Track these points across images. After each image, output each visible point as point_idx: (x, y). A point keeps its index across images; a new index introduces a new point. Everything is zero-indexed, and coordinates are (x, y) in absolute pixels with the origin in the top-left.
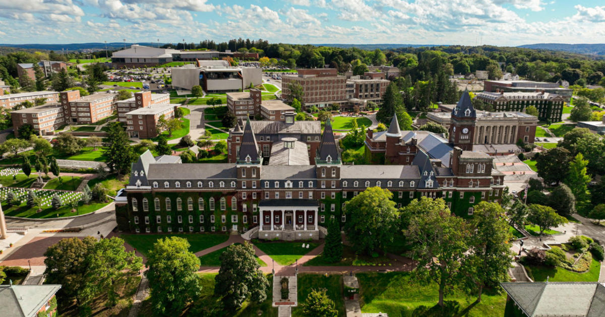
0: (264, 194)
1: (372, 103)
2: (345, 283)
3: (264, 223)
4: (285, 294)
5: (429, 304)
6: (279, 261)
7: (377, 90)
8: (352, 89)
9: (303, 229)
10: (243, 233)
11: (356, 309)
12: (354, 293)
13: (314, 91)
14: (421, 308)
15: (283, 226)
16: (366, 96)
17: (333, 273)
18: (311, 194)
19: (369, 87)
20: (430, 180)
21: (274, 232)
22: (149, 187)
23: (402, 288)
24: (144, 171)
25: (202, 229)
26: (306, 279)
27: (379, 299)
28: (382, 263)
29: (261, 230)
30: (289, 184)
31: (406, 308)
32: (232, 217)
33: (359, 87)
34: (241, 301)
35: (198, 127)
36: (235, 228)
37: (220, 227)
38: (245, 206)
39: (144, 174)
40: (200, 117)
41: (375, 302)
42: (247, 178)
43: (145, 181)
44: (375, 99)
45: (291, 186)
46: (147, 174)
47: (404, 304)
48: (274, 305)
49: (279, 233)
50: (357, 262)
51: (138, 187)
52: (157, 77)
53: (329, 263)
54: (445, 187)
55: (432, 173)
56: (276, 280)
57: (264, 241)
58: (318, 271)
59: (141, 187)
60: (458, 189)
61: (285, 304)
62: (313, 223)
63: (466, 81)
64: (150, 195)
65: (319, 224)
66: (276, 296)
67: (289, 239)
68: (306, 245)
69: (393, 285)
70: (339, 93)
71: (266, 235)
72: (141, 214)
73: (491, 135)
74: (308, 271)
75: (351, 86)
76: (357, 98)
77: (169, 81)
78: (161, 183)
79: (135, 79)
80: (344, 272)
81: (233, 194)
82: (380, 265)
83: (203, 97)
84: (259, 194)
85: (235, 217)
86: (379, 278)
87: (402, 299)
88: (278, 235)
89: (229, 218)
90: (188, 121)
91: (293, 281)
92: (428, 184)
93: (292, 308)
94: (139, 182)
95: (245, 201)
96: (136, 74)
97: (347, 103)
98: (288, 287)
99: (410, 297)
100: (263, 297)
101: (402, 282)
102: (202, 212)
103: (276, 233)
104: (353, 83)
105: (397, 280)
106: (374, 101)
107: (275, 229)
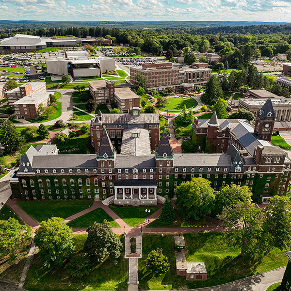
0: (118, 176)
1: (198, 86)
2: (176, 242)
3: (118, 193)
4: (133, 249)
5: (234, 255)
6: (128, 223)
7: (202, 76)
8: (183, 76)
9: (146, 198)
10: (103, 200)
11: (183, 260)
12: (182, 249)
13: (154, 79)
14: (228, 257)
15: (131, 196)
16: (194, 81)
17: (167, 233)
18: (152, 176)
19: (196, 74)
20: (239, 167)
21: (125, 200)
22: (35, 173)
23: (216, 243)
24: (29, 163)
25: (74, 197)
26: (148, 238)
27: (199, 252)
28: (202, 225)
29: (116, 199)
30: (135, 171)
31: (218, 258)
32: (95, 190)
33: (188, 75)
34: (102, 259)
35: (68, 109)
36: (97, 196)
37: (86, 196)
38: (104, 184)
39: (30, 165)
40: (69, 100)
41: (197, 253)
42: (105, 167)
43: (30, 169)
44: (200, 83)
45: (137, 171)
46: (31, 165)
47: (216, 255)
48: (126, 257)
49: (128, 201)
50: (184, 225)
51: (26, 173)
52: (36, 63)
53: (164, 226)
54: (250, 171)
55: (240, 163)
56: (127, 239)
57: (118, 206)
58: (156, 232)
59: (28, 173)
60: (258, 173)
61: (133, 256)
62: (153, 193)
63: (270, 62)
64: (35, 178)
65: (157, 194)
66: (127, 250)
67: (136, 205)
68: (148, 210)
69: (209, 242)
70: (174, 79)
71: (120, 202)
72: (29, 189)
73: (286, 115)
74: (150, 232)
75: (183, 74)
76: (187, 83)
77: (44, 67)
78: (42, 170)
79: (19, 64)
80: (175, 233)
81: (95, 176)
82: (200, 226)
83: (71, 82)
84: (114, 177)
85: (97, 190)
86: (199, 237)
87: (215, 252)
88: (128, 202)
89: (92, 191)
90: (60, 104)
91: (139, 240)
92: (237, 170)
93: (138, 259)
94: (26, 170)
95: (104, 181)
96: (19, 60)
97: (179, 87)
98: (135, 245)
99: (221, 250)
100: (118, 255)
101: (216, 240)
102: (73, 187)
103: (127, 201)
104: (184, 72)
105: (212, 238)
106: (200, 84)
107: (125, 198)
